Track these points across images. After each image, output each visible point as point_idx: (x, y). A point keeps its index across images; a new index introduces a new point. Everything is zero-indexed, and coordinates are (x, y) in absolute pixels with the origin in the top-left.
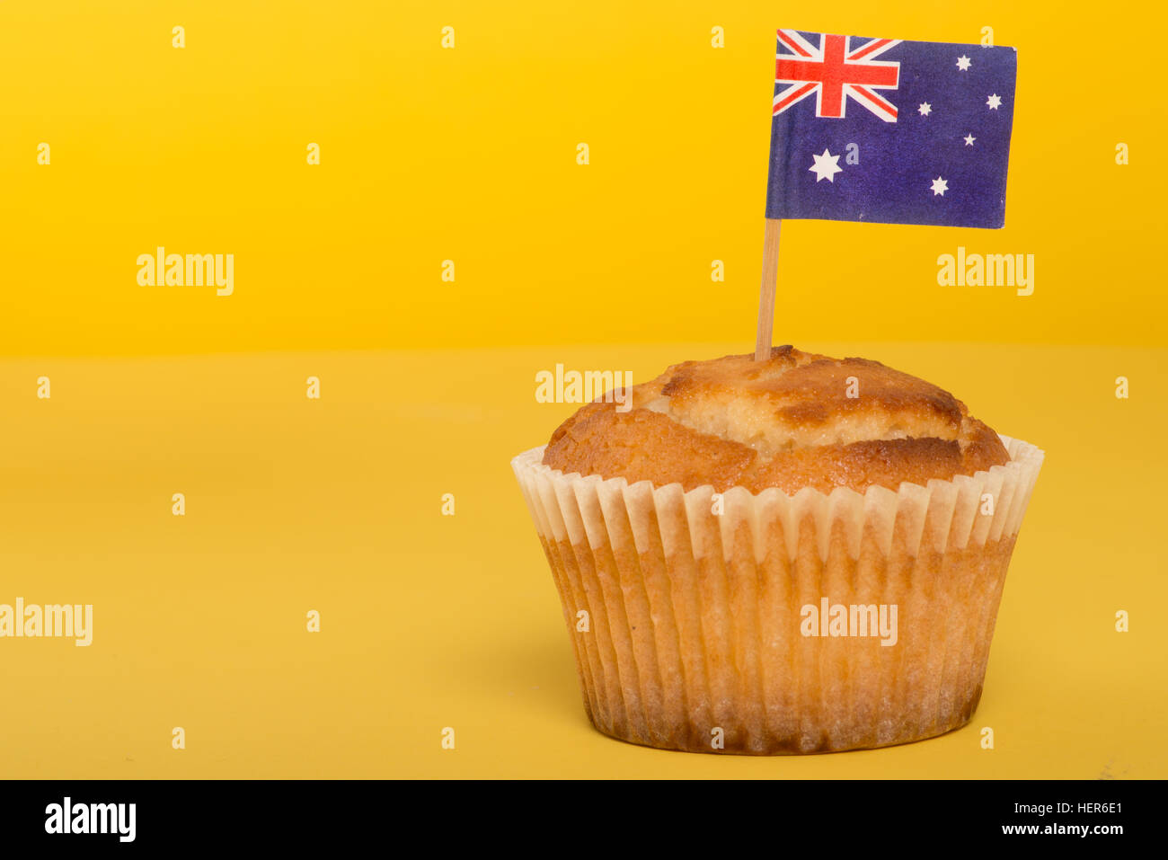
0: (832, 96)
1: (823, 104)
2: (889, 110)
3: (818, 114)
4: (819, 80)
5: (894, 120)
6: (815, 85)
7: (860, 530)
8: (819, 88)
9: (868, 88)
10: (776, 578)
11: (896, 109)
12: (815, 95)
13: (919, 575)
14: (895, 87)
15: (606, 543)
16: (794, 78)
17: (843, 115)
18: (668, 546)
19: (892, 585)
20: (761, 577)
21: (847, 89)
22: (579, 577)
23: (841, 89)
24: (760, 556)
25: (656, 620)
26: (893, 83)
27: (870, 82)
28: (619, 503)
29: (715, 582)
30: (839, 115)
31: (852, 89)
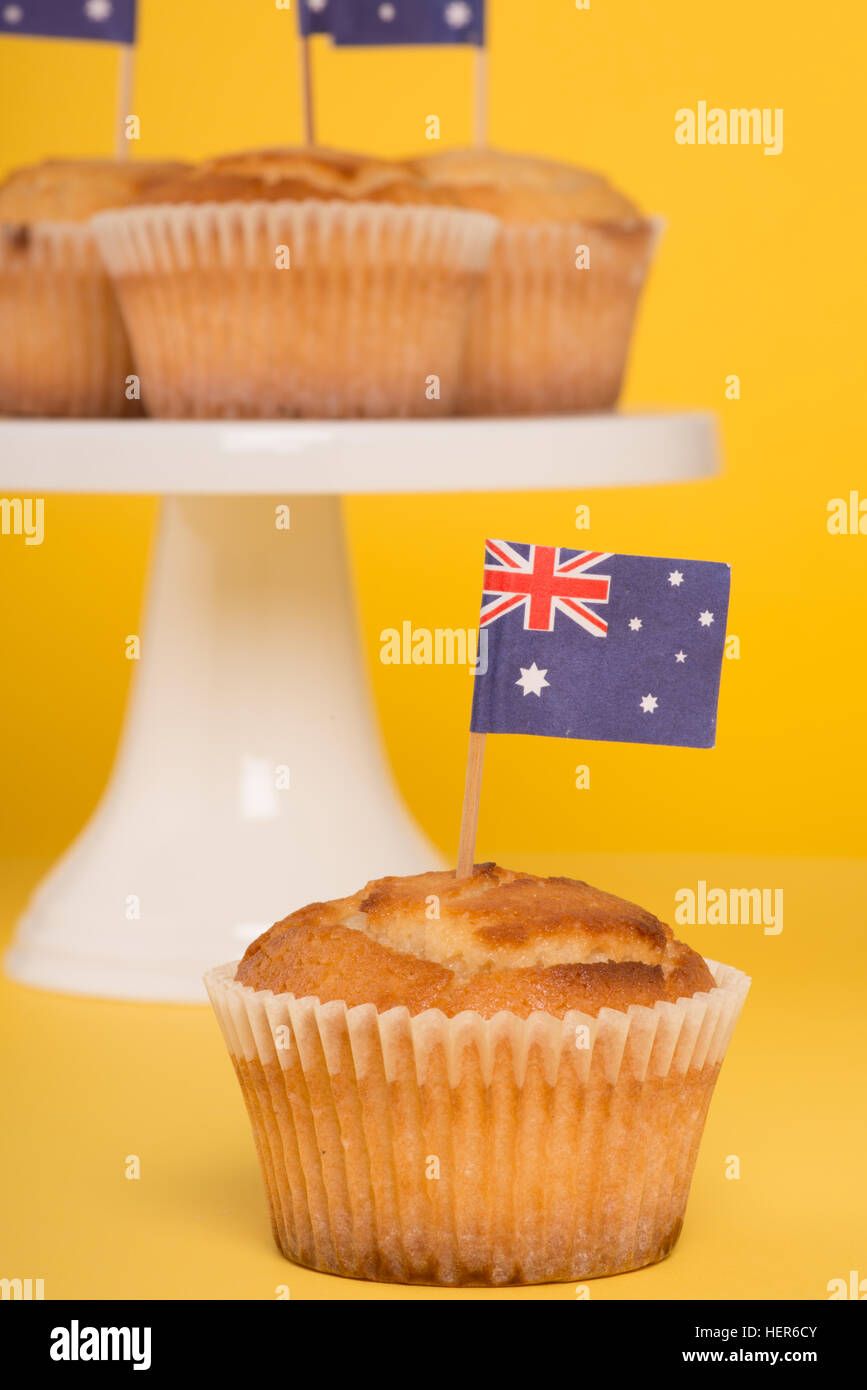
0: (540, 611)
1: (531, 617)
2: (599, 624)
3: (526, 626)
4: (527, 592)
5: (603, 634)
6: (523, 597)
7: (557, 1055)
8: (527, 600)
9: (578, 601)
10: (471, 1104)
11: (606, 624)
12: (523, 607)
13: (619, 1102)
14: (605, 601)
15: (297, 1063)
16: (502, 589)
17: (551, 628)
18: (361, 1068)
19: (590, 1114)
20: (455, 1102)
21: (556, 602)
22: (269, 1098)
23: (550, 602)
24: (454, 1080)
25: (346, 1144)
26: (603, 597)
27: (579, 595)
28: (311, 1023)
29: (408, 1107)
30: (548, 628)
31: (562, 603)
